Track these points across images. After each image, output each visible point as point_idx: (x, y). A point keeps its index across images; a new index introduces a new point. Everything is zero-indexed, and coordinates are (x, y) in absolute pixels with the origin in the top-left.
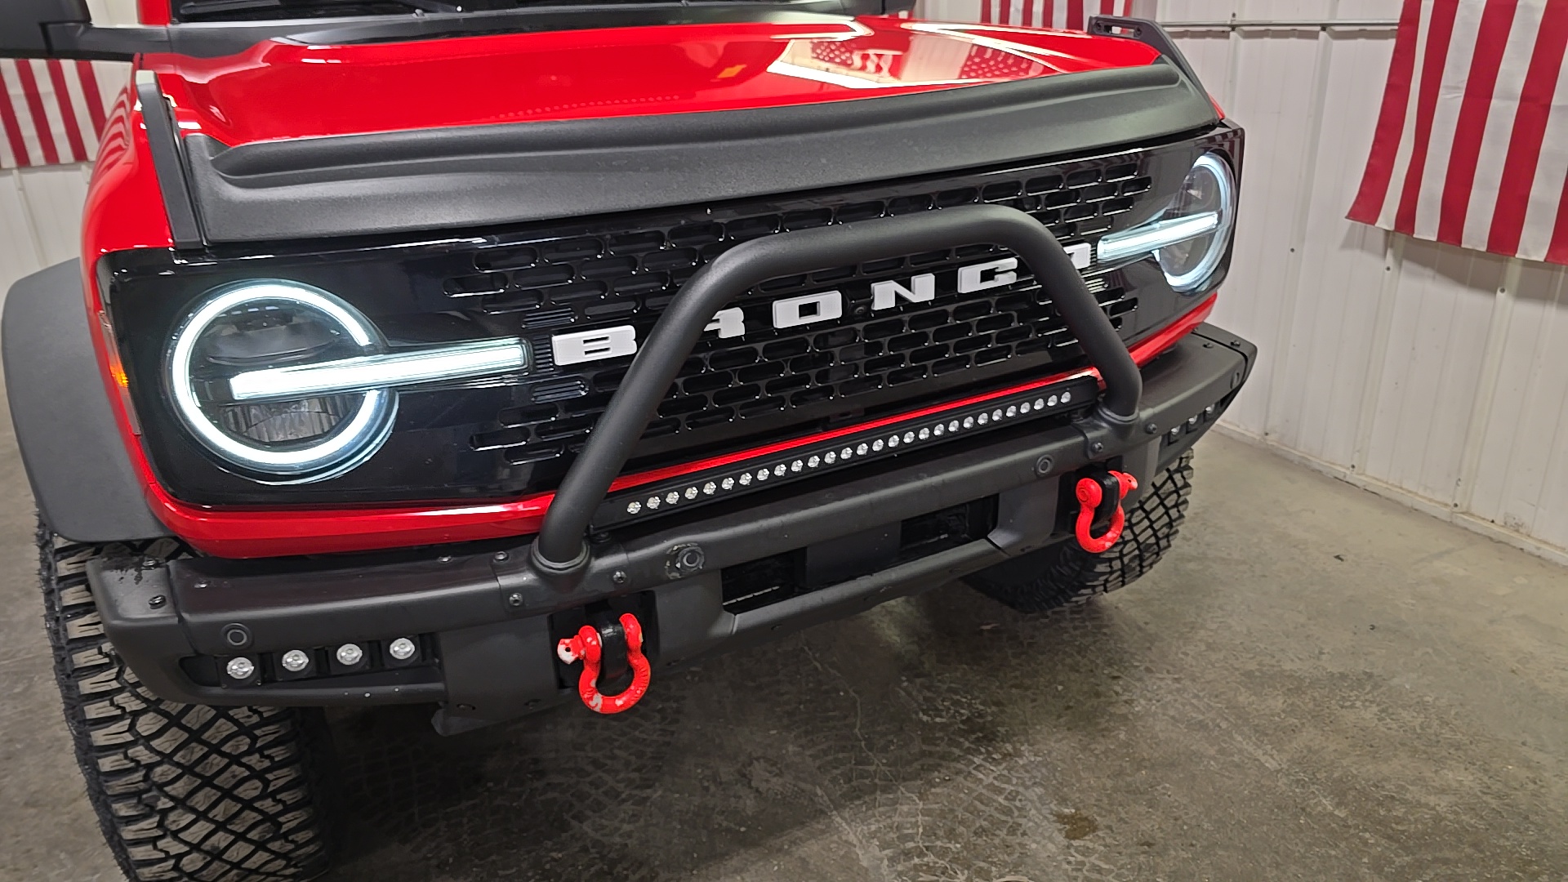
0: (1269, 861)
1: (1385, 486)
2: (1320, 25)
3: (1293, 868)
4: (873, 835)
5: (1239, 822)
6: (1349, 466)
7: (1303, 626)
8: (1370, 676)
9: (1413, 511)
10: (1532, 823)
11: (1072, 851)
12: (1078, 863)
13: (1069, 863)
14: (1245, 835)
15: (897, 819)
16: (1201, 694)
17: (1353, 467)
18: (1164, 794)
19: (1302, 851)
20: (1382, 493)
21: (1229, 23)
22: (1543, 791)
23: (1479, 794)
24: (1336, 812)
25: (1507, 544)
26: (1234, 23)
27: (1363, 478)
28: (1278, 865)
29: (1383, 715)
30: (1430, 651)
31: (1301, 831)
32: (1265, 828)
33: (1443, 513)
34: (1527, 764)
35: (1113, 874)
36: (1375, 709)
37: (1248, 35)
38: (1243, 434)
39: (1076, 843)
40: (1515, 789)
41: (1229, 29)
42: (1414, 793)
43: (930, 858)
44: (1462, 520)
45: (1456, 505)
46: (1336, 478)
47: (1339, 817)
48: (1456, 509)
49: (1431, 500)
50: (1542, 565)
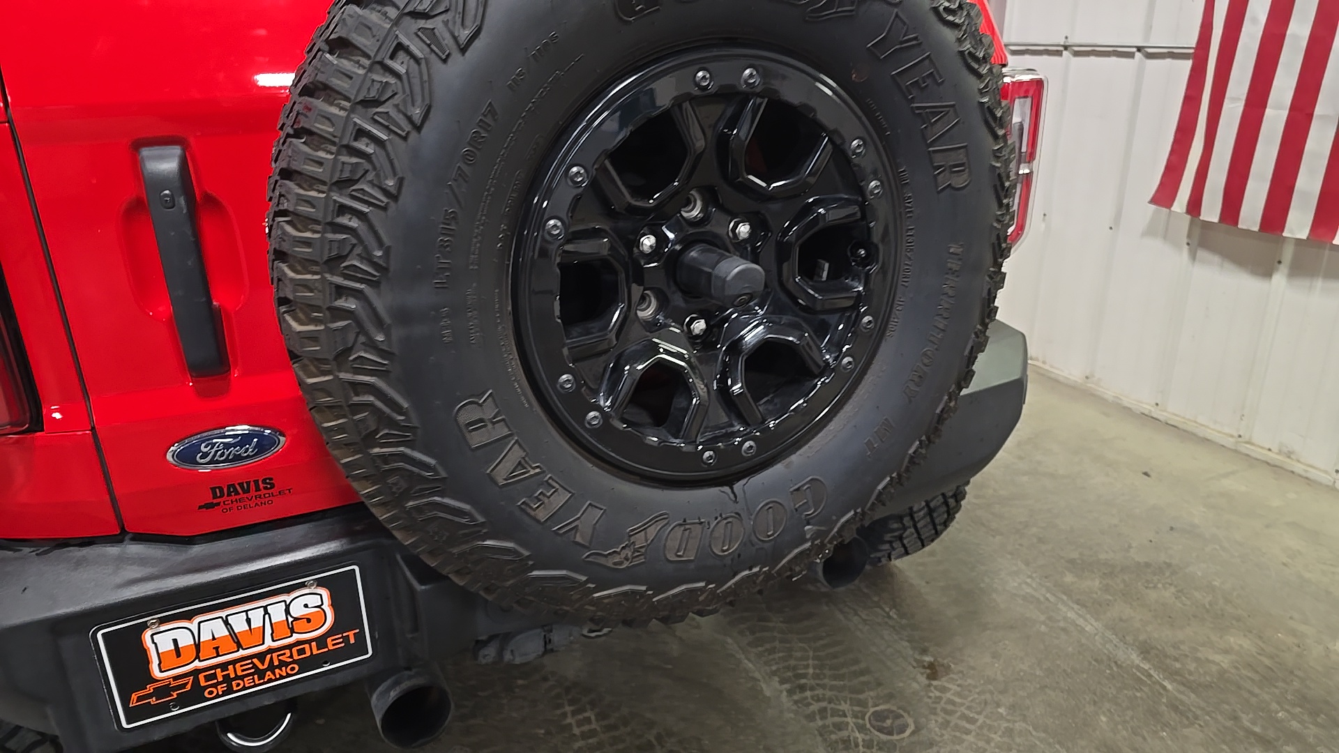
0: (1088, 699)
1: (1183, 420)
2: (1136, 47)
3: (1107, 705)
4: (774, 673)
5: (1064, 671)
6: (1154, 403)
7: (1115, 526)
8: (1169, 565)
9: (1205, 441)
10: (1296, 676)
11: (932, 688)
12: (936, 697)
13: (930, 697)
14: (1069, 680)
15: (793, 662)
16: (1034, 575)
17: (1157, 404)
18: (1005, 649)
19: (1114, 693)
20: (1180, 426)
21: (1062, 43)
22: (1305, 652)
23: (1255, 654)
24: (1142, 665)
25: (1281, 468)
26: (1067, 44)
27: (1165, 414)
28: (1095, 703)
29: (1180, 594)
30: (1218, 547)
31: (1114, 678)
32: (1085, 676)
33: (1229, 442)
34: (1293, 633)
35: (965, 706)
36: (1173, 589)
37: (1077, 54)
38: (1066, 378)
39: (935, 683)
40: (1283, 651)
41: (1061, 48)
42: (1204, 653)
43: (819, 692)
44: (1245, 448)
45: (1240, 436)
46: (1143, 414)
47: (1143, 668)
48: (1240, 439)
49: (1219, 432)
50: (1309, 484)
